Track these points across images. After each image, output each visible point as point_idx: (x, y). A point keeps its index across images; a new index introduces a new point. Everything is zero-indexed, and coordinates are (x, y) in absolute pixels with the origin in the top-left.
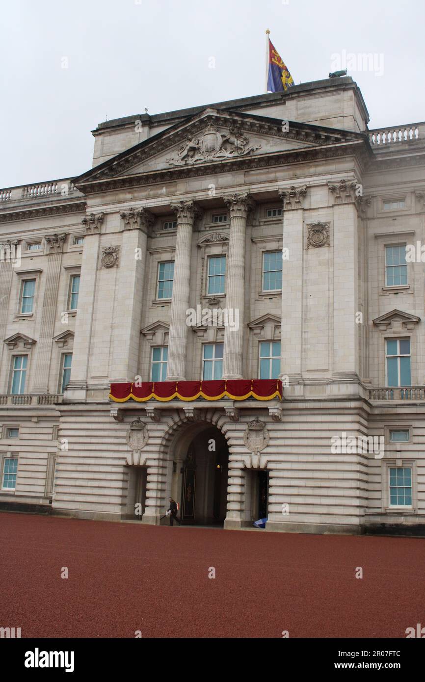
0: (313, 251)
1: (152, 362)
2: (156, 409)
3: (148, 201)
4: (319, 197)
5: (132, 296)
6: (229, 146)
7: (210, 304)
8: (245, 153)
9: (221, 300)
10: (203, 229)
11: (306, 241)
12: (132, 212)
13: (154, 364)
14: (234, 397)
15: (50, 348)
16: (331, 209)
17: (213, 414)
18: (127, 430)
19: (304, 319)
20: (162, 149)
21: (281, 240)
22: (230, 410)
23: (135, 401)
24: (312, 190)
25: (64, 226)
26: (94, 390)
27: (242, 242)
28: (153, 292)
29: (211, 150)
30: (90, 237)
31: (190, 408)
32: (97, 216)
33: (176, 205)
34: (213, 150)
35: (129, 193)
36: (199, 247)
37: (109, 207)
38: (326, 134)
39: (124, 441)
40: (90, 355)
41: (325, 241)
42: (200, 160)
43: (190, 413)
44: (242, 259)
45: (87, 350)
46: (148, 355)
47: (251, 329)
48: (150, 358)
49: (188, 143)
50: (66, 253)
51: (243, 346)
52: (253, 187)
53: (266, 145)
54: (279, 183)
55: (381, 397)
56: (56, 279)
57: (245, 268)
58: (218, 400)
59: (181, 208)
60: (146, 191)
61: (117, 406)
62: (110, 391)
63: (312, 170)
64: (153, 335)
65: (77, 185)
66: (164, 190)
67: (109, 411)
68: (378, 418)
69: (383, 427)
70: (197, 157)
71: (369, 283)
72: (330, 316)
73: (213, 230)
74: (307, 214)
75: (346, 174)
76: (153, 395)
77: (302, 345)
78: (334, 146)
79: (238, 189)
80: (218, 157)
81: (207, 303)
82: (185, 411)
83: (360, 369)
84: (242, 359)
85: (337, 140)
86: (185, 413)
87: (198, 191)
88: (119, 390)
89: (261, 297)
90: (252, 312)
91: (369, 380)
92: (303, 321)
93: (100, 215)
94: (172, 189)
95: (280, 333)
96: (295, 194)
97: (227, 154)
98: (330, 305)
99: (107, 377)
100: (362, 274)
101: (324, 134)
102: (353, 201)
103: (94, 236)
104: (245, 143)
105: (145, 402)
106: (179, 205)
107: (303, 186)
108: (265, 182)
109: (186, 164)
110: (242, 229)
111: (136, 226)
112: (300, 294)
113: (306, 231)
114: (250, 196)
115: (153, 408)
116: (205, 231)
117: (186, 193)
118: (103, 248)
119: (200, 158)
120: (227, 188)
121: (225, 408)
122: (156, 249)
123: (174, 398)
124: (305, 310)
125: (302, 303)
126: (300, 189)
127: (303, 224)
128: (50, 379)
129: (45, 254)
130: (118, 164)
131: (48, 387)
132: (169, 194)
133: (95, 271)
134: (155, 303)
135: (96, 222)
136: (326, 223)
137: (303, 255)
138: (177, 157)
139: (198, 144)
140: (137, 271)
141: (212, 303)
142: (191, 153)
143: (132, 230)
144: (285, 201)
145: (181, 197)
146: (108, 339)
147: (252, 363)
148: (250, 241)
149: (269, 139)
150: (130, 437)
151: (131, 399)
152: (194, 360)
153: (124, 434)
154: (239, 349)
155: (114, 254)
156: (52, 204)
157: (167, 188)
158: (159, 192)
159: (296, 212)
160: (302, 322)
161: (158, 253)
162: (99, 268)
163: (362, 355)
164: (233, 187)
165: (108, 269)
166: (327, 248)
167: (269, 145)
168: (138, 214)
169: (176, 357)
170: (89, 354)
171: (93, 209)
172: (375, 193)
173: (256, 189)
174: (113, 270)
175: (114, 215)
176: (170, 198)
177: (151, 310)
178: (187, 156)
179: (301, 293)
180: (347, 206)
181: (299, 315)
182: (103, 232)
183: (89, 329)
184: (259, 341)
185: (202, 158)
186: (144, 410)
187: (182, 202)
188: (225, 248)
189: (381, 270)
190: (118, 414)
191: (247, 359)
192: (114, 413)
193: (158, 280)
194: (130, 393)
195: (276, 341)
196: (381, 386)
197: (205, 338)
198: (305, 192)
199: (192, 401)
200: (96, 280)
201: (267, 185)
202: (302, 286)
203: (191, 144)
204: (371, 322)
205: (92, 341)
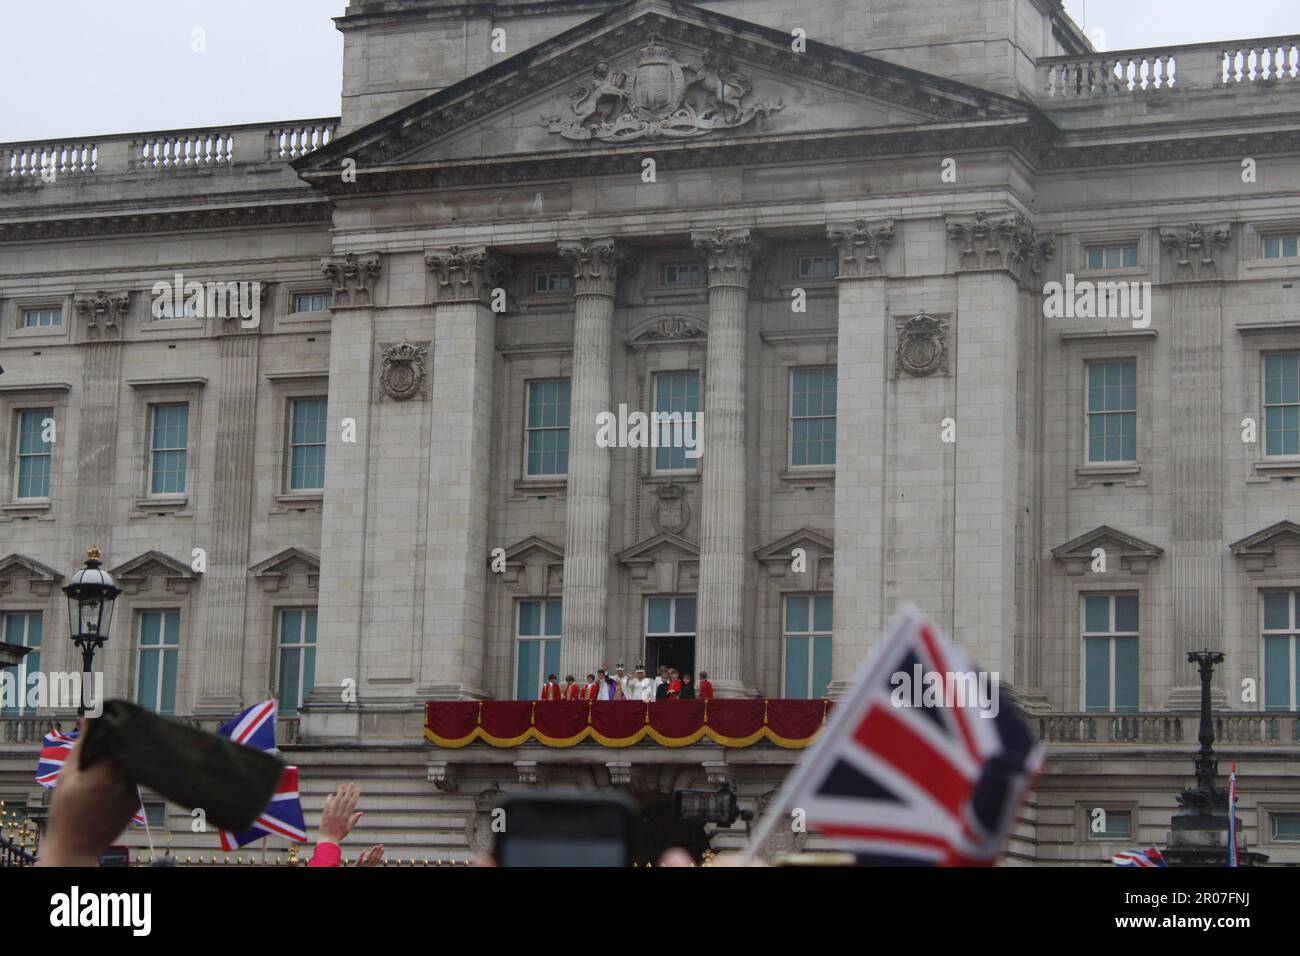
0: (907, 385)
1: (518, 636)
2: (540, 765)
3: (498, 229)
4: (924, 250)
5: (466, 477)
6: (701, 98)
7: (661, 498)
8: (744, 120)
9: (689, 487)
10: (639, 300)
11: (892, 358)
12: (457, 257)
13: (522, 643)
14: (724, 740)
15: (243, 594)
16: (951, 281)
17: (675, 778)
18: (468, 812)
19: (886, 552)
20: (530, 91)
21: (834, 340)
22: (717, 770)
23: (490, 746)
24: (909, 228)
25: (262, 261)
26: (378, 712)
27: (738, 351)
28: (515, 459)
29: (655, 107)
30: (348, 314)
31: (622, 764)
32: (363, 260)
33: (571, 246)
34: (663, 105)
35: (448, 202)
36: (630, 349)
37: (393, 236)
38: (940, 94)
39: (461, 839)
40: (363, 623)
41: (936, 361)
42: (631, 130)
43: (622, 774)
44: (740, 395)
45: (356, 612)
46: (506, 620)
47: (763, 563)
48: (513, 627)
49: (597, 82)
50: (271, 335)
51: (743, 611)
52: (765, 211)
53: (797, 100)
54: (829, 207)
55: (1067, 735)
56: (246, 406)
57: (745, 417)
58: (688, 747)
59: (585, 255)
60: (490, 200)
61: (442, 758)
62: (423, 719)
63: (909, 178)
64: (519, 572)
65: (305, 175)
66: (539, 203)
67: (425, 767)
68: (1060, 783)
69: (1072, 804)
70: (620, 123)
71: (1047, 456)
72: (949, 548)
73: (664, 305)
74: (896, 290)
75: (988, 196)
76: (532, 732)
77: (882, 613)
78: (958, 126)
79: (727, 213)
80: (676, 128)
81: (652, 493)
82: (611, 771)
83: (1018, 671)
84: (743, 641)
85: (967, 112)
86: (610, 776)
87: (626, 213)
88: (446, 717)
89: (785, 483)
90: (764, 520)
91: (1041, 694)
92: (886, 559)
93: (374, 259)
94: (562, 202)
95: (832, 575)
96: (866, 238)
97: (699, 121)
98: (949, 518)
99: (410, 680)
100: (1029, 432)
101: (935, 92)
102: (1005, 267)
103: (357, 314)
104: (743, 91)
105: (513, 749)
106: (579, 246)
107: (884, 221)
108: (792, 202)
109: (593, 140)
110: (738, 317)
111: (468, 295)
112: (876, 492)
113: (893, 333)
114: (757, 233)
115: (533, 763)
116: (644, 306)
117: (597, 214)
118: (383, 346)
119: (629, 126)
120: (699, 209)
121: (703, 764)
122: (520, 347)
123: (583, 741)
124: (890, 529)
125: (884, 510)
126: (878, 227)
127: (887, 316)
128: (246, 674)
129: (209, 334)
130: (416, 127)
131: (241, 694)
132: (551, 215)
133: (366, 406)
134: (520, 487)
135: (362, 277)
136: (938, 316)
137: (885, 394)
138: (568, 116)
139: (622, 86)
140: (475, 413)
141: (668, 495)
142: (606, 109)
143: (458, 303)
144: (844, 256)
145: (585, 224)
146: (408, 583)
147: (766, 647)
148: (759, 339)
149: (805, 85)
150: (475, 830)
151: (479, 741)
152: (624, 637)
153: (460, 822)
154: (735, 617)
155: (415, 366)
156: (226, 202)
157: (545, 198)
158: (527, 206)
159: (866, 284)
160: (883, 559)
161: (523, 356)
162: (376, 398)
163: (1026, 634)
164: (714, 207)
165: (399, 404)
166: (941, 380)
167: (804, 101)
168: (473, 262)
169: (584, 636)
170: (361, 622)
171: (351, 239)
172: (1064, 225)
173: (773, 216)
174: (416, 407)
175: (409, 260)
176: (554, 225)
177: (510, 505)
178: (596, 114)
179: (880, 488)
180: (989, 277)
181: (874, 541)
182: (381, 301)
183: (359, 558)
184: (782, 593)
185: (634, 125)
186: (509, 766)
187: (586, 241)
188: (697, 355)
189: (1074, 425)
190: (446, 776)
191: (754, 638)
192: (437, 772)
193: (527, 427)
194: (476, 725)
195: (824, 597)
196: (1068, 710)
197: (650, 581)
198: (890, 237)
199: (626, 748)
200: (369, 431)
201: (798, 208)
202: (884, 471)
203: (607, 86)
204: (1047, 553)
205: (367, 588)
